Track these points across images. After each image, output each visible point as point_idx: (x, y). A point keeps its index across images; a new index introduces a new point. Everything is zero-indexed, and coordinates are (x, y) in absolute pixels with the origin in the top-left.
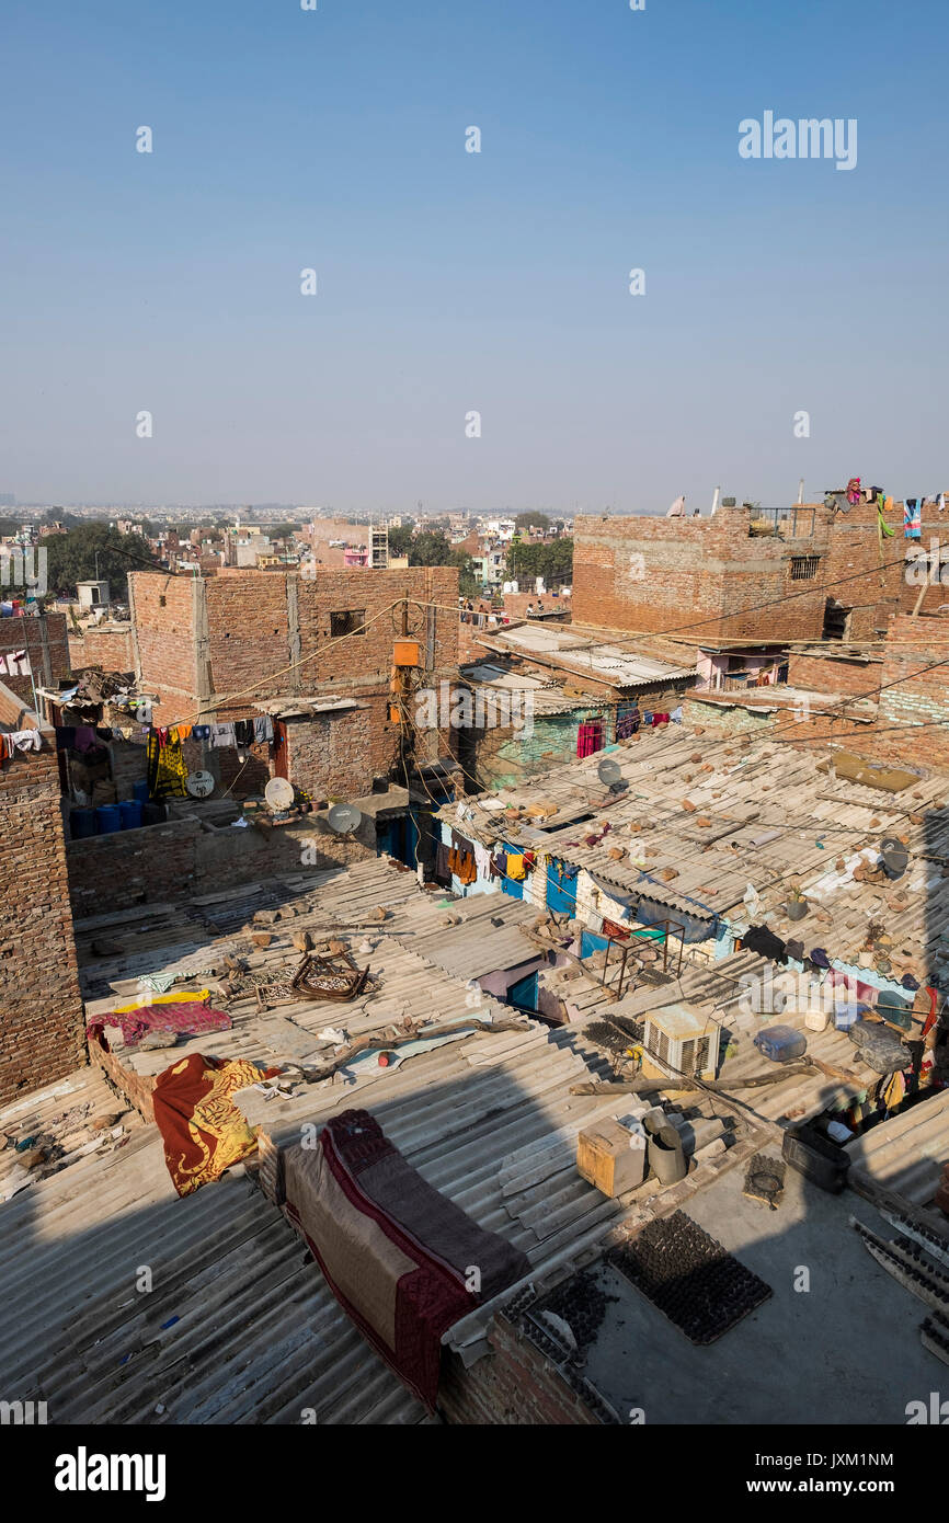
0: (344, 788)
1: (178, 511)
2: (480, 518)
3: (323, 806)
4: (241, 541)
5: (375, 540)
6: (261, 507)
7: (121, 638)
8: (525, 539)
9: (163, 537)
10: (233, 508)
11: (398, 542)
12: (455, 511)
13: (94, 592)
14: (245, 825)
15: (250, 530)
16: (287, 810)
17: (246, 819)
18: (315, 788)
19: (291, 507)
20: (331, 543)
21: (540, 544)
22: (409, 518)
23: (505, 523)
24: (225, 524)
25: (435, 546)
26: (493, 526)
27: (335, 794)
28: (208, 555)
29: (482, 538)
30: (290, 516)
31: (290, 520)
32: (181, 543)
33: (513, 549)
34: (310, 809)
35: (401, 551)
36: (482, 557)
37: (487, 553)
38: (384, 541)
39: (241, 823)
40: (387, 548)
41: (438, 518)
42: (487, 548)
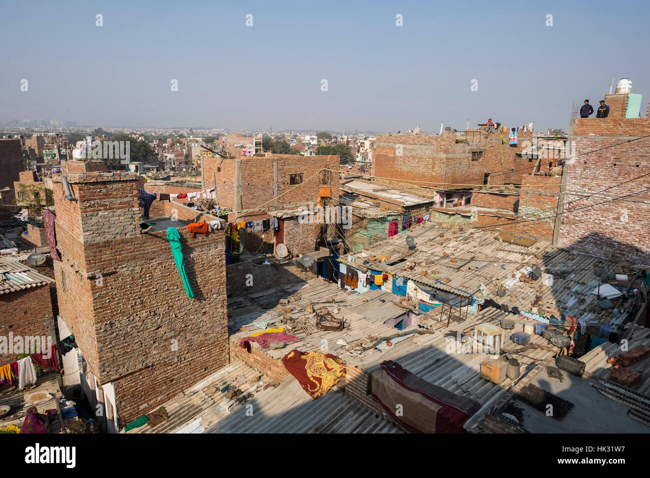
0: (305, 249)
1: (157, 130)
2: (298, 134)
3: (298, 256)
4: (193, 144)
5: (256, 144)
6: (196, 129)
7: (161, 188)
8: (323, 144)
9: (155, 142)
10: (183, 129)
11: (266, 145)
12: (287, 131)
13: (137, 167)
14: (269, 264)
15: (197, 139)
16: (285, 257)
17: (268, 261)
18: (294, 248)
19: (209, 129)
20: (236, 145)
21: (330, 147)
22: (265, 134)
23: (313, 137)
24: (182, 136)
25: (283, 147)
26: (308, 138)
27: (301, 251)
28: (178, 151)
29: (303, 143)
30: (210, 133)
31: (210, 135)
32: (164, 145)
33: (318, 148)
34: (293, 257)
35: (268, 149)
36: (304, 152)
37: (306, 150)
38: (260, 144)
39: (267, 263)
40: (262, 148)
41: (279, 134)
42: (307, 148)
